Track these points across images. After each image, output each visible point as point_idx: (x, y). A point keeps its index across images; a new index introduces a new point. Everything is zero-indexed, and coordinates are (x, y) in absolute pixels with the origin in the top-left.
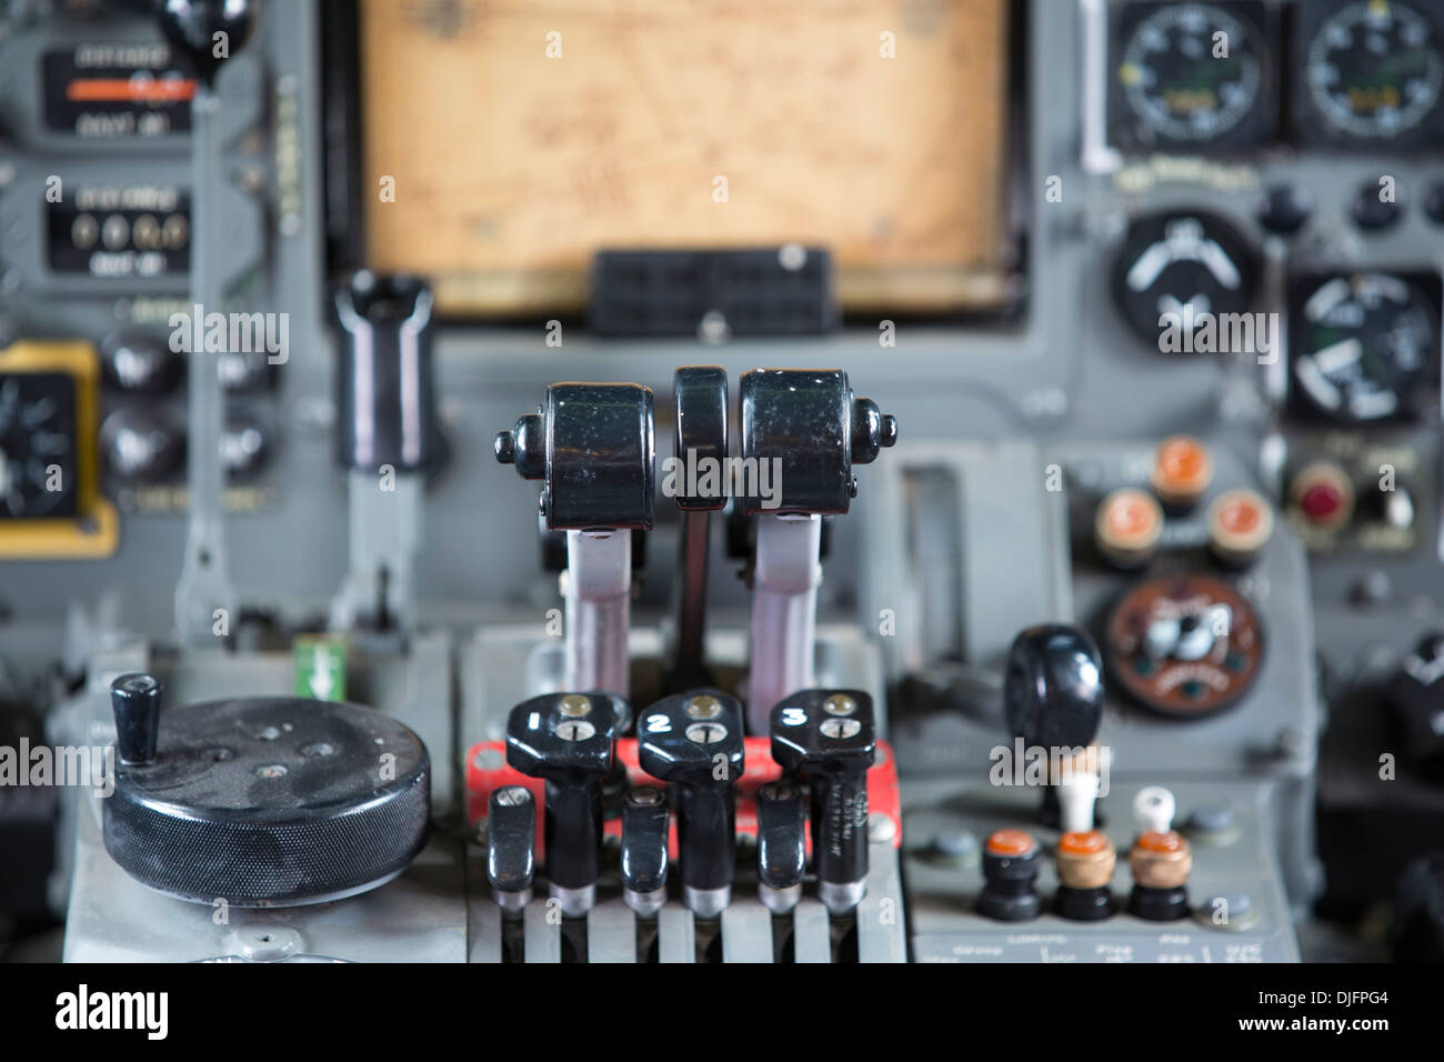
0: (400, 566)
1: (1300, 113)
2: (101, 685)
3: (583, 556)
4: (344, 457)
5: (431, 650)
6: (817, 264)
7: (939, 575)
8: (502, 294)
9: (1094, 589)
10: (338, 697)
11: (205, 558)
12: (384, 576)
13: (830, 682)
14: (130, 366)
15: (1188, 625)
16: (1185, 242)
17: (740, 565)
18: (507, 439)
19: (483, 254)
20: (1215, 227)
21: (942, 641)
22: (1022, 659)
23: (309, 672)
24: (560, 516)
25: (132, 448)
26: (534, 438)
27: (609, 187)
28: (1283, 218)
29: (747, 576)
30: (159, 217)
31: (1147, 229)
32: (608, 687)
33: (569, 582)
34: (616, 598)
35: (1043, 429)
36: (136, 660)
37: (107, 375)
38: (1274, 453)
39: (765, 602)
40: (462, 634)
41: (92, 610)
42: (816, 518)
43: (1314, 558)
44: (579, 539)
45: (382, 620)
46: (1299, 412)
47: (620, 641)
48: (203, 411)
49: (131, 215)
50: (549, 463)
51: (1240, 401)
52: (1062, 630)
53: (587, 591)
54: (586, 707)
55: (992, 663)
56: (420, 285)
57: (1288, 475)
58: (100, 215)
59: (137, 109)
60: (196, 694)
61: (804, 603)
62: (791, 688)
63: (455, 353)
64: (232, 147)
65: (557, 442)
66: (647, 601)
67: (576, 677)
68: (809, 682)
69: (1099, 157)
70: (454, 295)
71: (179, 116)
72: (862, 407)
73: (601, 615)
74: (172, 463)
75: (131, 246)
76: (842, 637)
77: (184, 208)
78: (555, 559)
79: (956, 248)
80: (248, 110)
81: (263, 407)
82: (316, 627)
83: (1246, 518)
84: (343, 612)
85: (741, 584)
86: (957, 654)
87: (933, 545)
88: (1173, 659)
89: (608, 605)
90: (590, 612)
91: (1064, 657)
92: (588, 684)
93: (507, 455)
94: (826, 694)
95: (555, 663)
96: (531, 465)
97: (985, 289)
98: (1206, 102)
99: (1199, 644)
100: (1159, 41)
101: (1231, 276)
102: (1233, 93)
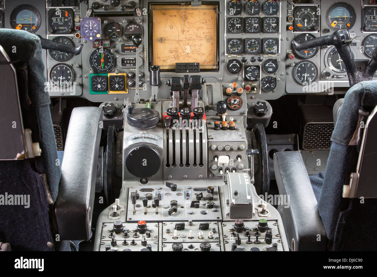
0: (156, 95)
1: (246, 50)
2: (127, 107)
3: (174, 94)
4: (151, 84)
5: (159, 103)
6: (198, 65)
7: (210, 96)
8: (167, 68)
9: (226, 97)
10: (150, 108)
11: (137, 94)
12: (155, 96)
13: (199, 106)
14: (130, 75)
15: (235, 101)
16: (234, 62)
17: (190, 95)
18: (167, 82)
19: (165, 64)
20: (237, 61)
21: (210, 103)
22: (218, 104)
23: (148, 105)
24: (172, 90)
25: (130, 83)
26: (170, 82)
27: (178, 57)
28: (244, 60)
29: (191, 96)
30: (132, 60)
31: (231, 61)
32: (177, 107)
33: (173, 96)
34: (178, 98)
35: (221, 81)
36: (130, 104)
37: (128, 76)
38: (243, 84)
39: (193, 98)
40: (163, 102)
41: (126, 99)
42: (198, 90)
43: (247, 94)
44: (174, 92)
45: (155, 100)
46: (246, 80)
47: (178, 102)
48: (137, 80)
49: (130, 60)
50: (171, 85)
51: (240, 78)
52: (223, 101)
53: (175, 97)
54: (175, 109)
55: (216, 104)
56: (158, 67)
57: (244, 86)
58: (127, 60)
59: (130, 50)
60: (136, 108)
61: (197, 99)
62: (195, 107)
63: (161, 73)
64: (140, 53)
65: (172, 82)
66: (181, 99)
67: (174, 106)
68: (197, 107)
69: (226, 54)
70: (161, 68)
71: (135, 51)
72: (203, 79)
73: (176, 100)
74: (134, 85)
75: (130, 63)
76: (201, 102)
77: (135, 60)
78: (172, 94)
79: (212, 63)
80: (142, 50)
81: (143, 79)
82: (148, 101)
83: (241, 90)
84: (151, 100)
85: (190, 97)
86: (212, 104)
87: (210, 93)
88: (233, 104)
89: (177, 99)
90: (175, 99)
91: (223, 104)
92: (175, 107)
93: (167, 84)
94: (199, 108)
95: (172, 105)
96: (169, 85)
97: (215, 67)
98: (236, 49)
99: (236, 103)
100: (232, 43)
101: (239, 66)
102: (239, 48)
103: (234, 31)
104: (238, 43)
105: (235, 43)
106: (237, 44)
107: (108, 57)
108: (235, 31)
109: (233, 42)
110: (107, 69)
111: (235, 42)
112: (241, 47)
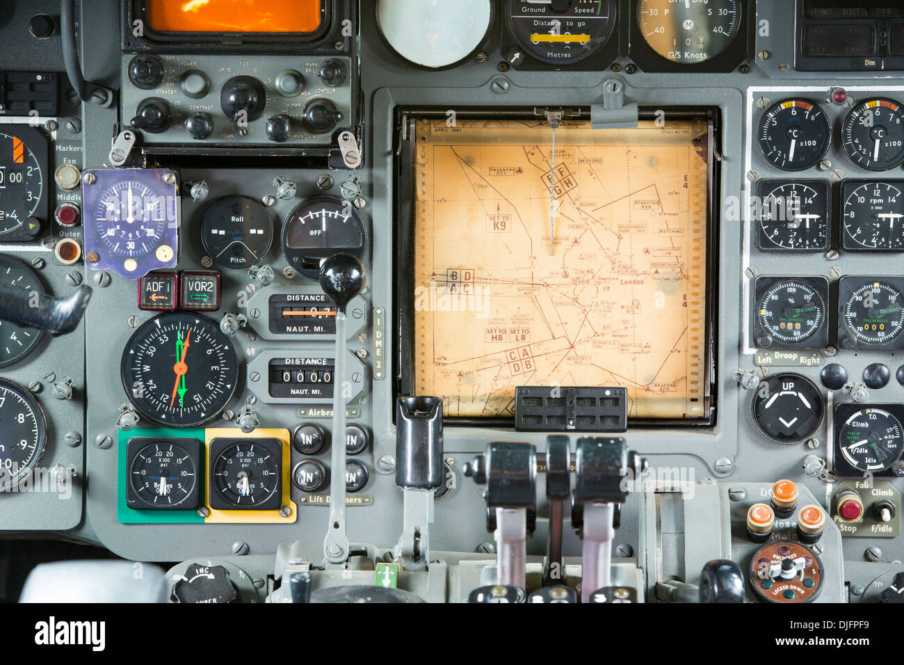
0: (424, 532)
1: (841, 332)
2: (286, 582)
3: (504, 521)
4: (400, 481)
5: (438, 569)
6: (618, 397)
7: (672, 539)
9: (743, 549)
10: (394, 586)
11: (336, 526)
12: (417, 535)
13: (618, 584)
14: (306, 438)
15: (786, 565)
16: (788, 389)
17: (577, 529)
18: (469, 466)
20: (801, 382)
21: (673, 571)
22: (707, 576)
23: (383, 577)
24: (492, 502)
25: (305, 476)
26: (481, 465)
27: (526, 360)
28: (835, 382)
29: (580, 534)
30: (318, 369)
31: (771, 383)
32: (516, 584)
33: (498, 534)
34: (520, 542)
35: (719, 473)
36: (304, 569)
37: (295, 443)
38: (829, 488)
39: (588, 546)
40: (452, 562)
41: (286, 550)
42: (611, 505)
43: (846, 536)
44: (502, 513)
45: (416, 556)
46: (841, 470)
47: (521, 567)
48: (337, 459)
49: (306, 369)
50: (488, 476)
51: (814, 462)
52: (727, 563)
53: (506, 539)
54: (504, 592)
55: (694, 581)
56: (437, 402)
57: (835, 500)
58: (293, 368)
59: (310, 323)
60: (327, 584)
61: (606, 546)
62: (600, 586)
64: (354, 339)
65: (492, 467)
66: (535, 551)
67: (503, 579)
68: (609, 584)
69: (748, 350)
71: (329, 326)
72: (632, 454)
73: (513, 549)
74: (322, 484)
75: (307, 383)
76: (627, 567)
77: (331, 369)
78: (492, 525)
79: (682, 391)
80: (363, 322)
81: (364, 458)
82: (387, 559)
83: (815, 514)
84: (397, 553)
85: (578, 537)
86: (680, 577)
87: (669, 525)
88: (779, 579)
89: (516, 545)
90: (507, 548)
91: (726, 574)
92: (507, 582)
93: (469, 473)
94: (615, 588)
95: (493, 573)
96: (480, 478)
97: (696, 410)
98: (798, 326)
99: (791, 574)
100: (775, 298)
101: (808, 406)
102: (809, 323)
103: (786, 244)
104: (808, 297)
105: (791, 301)
106: (801, 304)
107: (209, 352)
108: (791, 242)
109: (783, 294)
110: (201, 410)
111: (791, 295)
112: (818, 316)
